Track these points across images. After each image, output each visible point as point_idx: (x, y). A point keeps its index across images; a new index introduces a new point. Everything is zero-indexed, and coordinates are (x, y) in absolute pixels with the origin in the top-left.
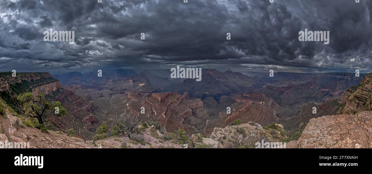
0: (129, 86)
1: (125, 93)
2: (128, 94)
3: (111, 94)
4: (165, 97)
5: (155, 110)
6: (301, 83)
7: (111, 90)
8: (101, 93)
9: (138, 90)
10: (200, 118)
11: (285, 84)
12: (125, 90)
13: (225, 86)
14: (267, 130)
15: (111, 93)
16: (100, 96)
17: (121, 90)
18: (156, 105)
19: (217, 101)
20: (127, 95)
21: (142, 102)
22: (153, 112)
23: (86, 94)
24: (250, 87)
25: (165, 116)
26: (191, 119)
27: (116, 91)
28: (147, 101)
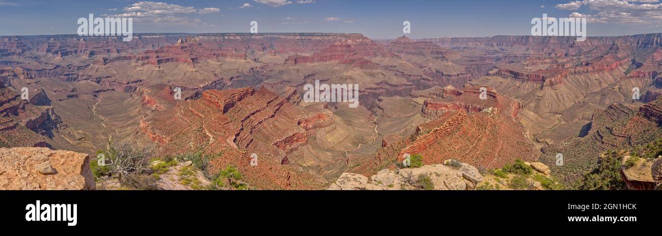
0: (149, 73)
1: (138, 89)
2: (145, 92)
3: (98, 92)
4: (238, 98)
5: (210, 132)
6: (582, 60)
7: (98, 82)
8: (72, 87)
9: (169, 82)
10: (328, 150)
11: (542, 63)
12: (137, 82)
13: (396, 75)
14: (501, 179)
15: (97, 90)
16: (69, 96)
17: (128, 83)
18: (213, 119)
19: (369, 109)
20: (142, 93)
21: (176, 113)
22: (206, 137)
23: (36, 90)
24: (459, 73)
25: (235, 146)
26: (306, 151)
27: (110, 86)
28: (190, 108)
